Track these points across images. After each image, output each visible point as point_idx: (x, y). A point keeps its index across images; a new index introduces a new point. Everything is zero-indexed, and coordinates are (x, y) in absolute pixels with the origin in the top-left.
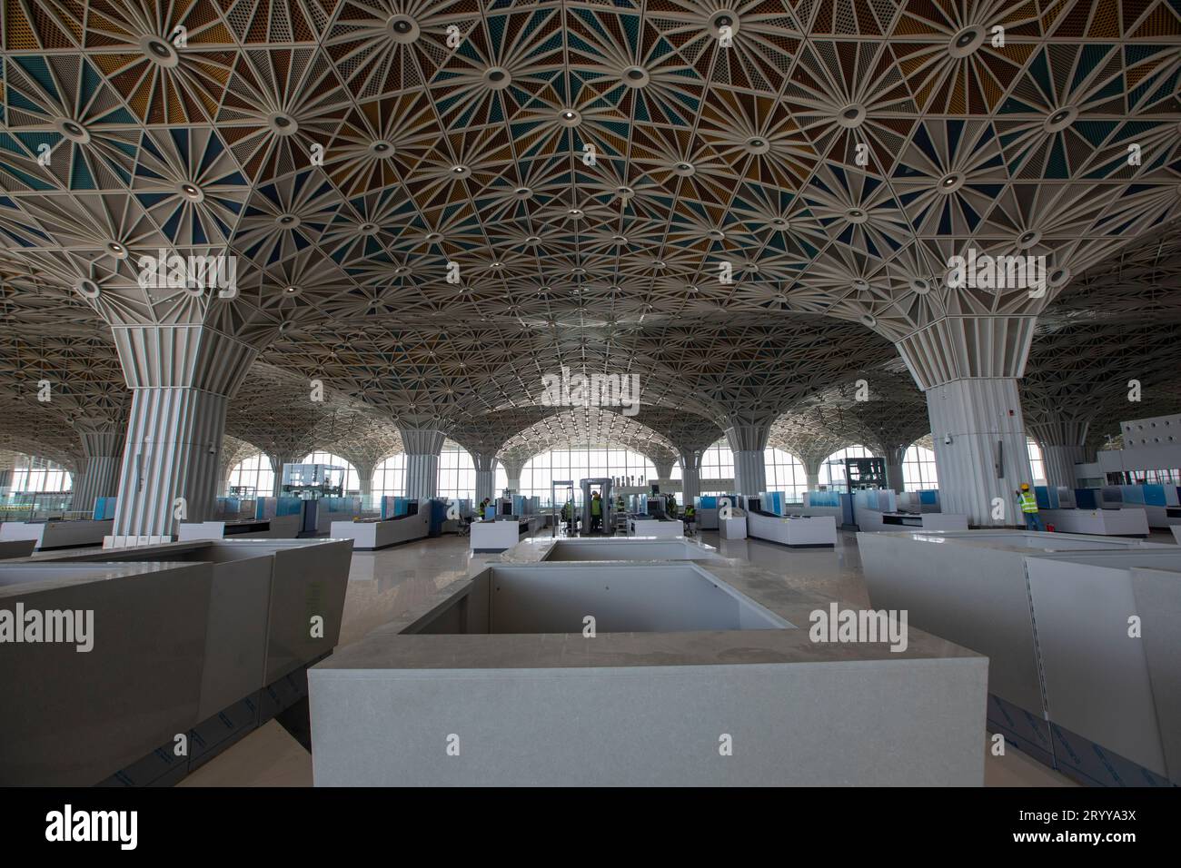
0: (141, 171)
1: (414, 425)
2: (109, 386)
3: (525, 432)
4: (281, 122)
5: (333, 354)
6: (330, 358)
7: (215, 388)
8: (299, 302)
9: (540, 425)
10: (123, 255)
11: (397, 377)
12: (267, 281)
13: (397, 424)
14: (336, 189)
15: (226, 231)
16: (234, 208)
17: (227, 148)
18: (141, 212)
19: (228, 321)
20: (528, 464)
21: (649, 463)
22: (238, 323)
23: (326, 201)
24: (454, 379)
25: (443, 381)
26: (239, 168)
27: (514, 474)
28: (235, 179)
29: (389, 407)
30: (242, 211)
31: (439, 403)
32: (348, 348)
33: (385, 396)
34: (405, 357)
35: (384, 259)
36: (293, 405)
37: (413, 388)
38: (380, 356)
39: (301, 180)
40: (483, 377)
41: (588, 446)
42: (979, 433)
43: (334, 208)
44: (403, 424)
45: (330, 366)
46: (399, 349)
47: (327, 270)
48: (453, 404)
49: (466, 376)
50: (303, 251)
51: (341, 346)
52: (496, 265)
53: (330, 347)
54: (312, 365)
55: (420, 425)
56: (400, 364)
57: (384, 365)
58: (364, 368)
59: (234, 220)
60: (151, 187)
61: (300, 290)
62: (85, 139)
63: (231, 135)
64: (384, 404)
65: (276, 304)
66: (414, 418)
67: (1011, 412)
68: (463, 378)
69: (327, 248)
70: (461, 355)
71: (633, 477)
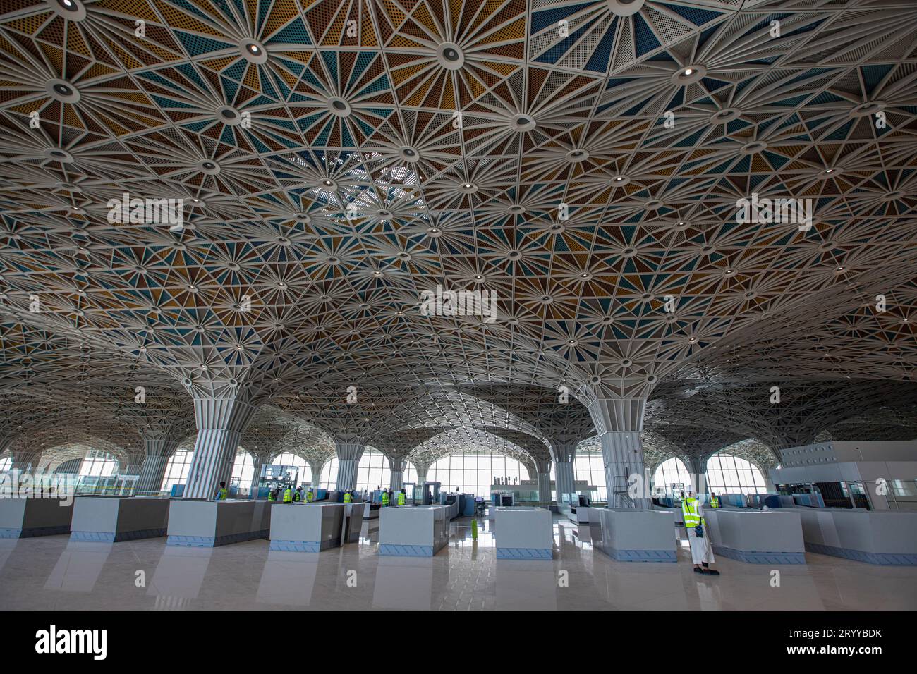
0: (220, 340)
1: (344, 440)
2: (168, 412)
3: (425, 443)
4: (278, 326)
5: (297, 397)
6: (296, 400)
7: (236, 428)
8: (280, 384)
9: (435, 439)
10: (205, 369)
11: (334, 411)
12: (266, 377)
13: (334, 440)
14: (299, 342)
15: (251, 361)
16: (256, 352)
17: (256, 333)
18: (217, 353)
19: (245, 397)
20: (433, 466)
21: (523, 467)
22: (250, 395)
23: (295, 346)
24: (369, 413)
25: (362, 413)
26: (260, 339)
27: (422, 472)
28: (258, 343)
29: (329, 429)
30: (258, 354)
31: (360, 427)
32: (306, 394)
33: (327, 422)
34: (339, 400)
35: (323, 363)
36: (271, 423)
37: (345, 417)
38: (324, 399)
39: (284, 341)
40: (387, 412)
41: (478, 452)
42: (617, 463)
43: (298, 348)
44: (338, 439)
45: (295, 403)
46: (335, 395)
47: (295, 369)
48: (369, 428)
49: (376, 411)
50: (283, 364)
51: (302, 393)
52: (382, 362)
53: (296, 393)
54: (286, 403)
55: (349, 441)
56: (337, 404)
57: (327, 404)
58: (316, 405)
59: (255, 357)
60: (222, 345)
61: (280, 379)
62: (203, 330)
63: (257, 329)
64: (326, 427)
65: (269, 386)
66: (344, 436)
67: (635, 451)
68: (375, 412)
69: (294, 362)
70: (372, 399)
71: (509, 477)
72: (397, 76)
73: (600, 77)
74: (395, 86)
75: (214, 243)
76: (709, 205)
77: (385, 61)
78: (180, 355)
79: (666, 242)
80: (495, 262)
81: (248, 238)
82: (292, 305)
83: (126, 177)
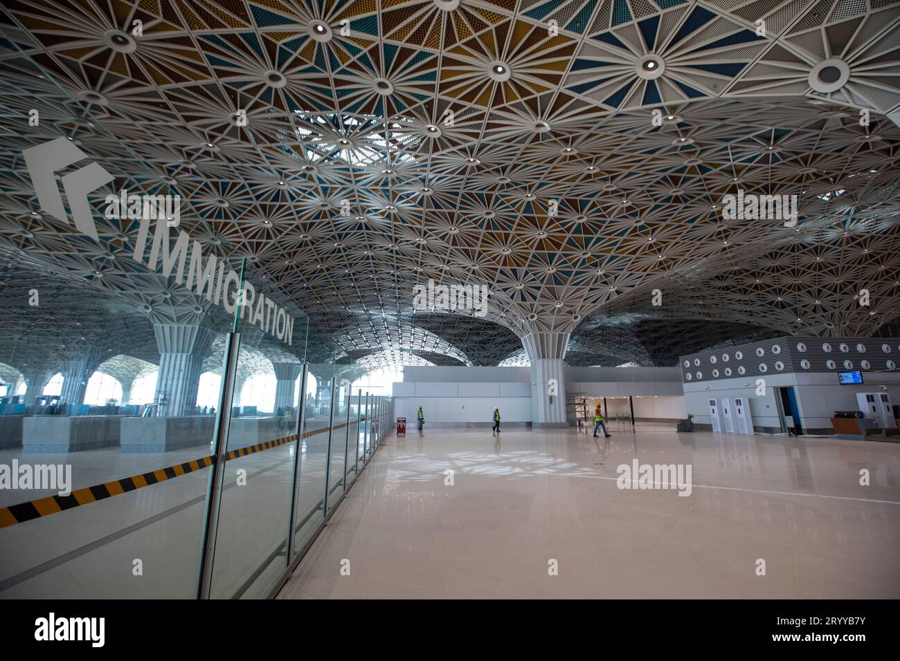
72: (445, 74)
73: (612, 111)
74: (441, 80)
75: (209, 181)
76: (648, 191)
77: (440, 62)
78: (142, 282)
79: (610, 214)
80: (470, 218)
81: (246, 179)
82: (272, 242)
83: (150, 120)
